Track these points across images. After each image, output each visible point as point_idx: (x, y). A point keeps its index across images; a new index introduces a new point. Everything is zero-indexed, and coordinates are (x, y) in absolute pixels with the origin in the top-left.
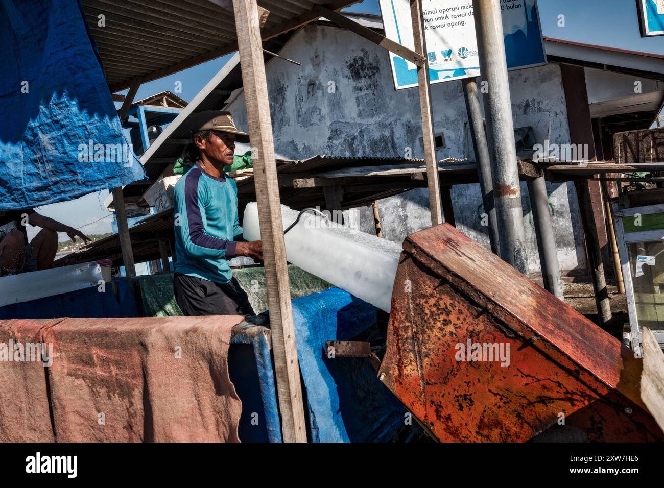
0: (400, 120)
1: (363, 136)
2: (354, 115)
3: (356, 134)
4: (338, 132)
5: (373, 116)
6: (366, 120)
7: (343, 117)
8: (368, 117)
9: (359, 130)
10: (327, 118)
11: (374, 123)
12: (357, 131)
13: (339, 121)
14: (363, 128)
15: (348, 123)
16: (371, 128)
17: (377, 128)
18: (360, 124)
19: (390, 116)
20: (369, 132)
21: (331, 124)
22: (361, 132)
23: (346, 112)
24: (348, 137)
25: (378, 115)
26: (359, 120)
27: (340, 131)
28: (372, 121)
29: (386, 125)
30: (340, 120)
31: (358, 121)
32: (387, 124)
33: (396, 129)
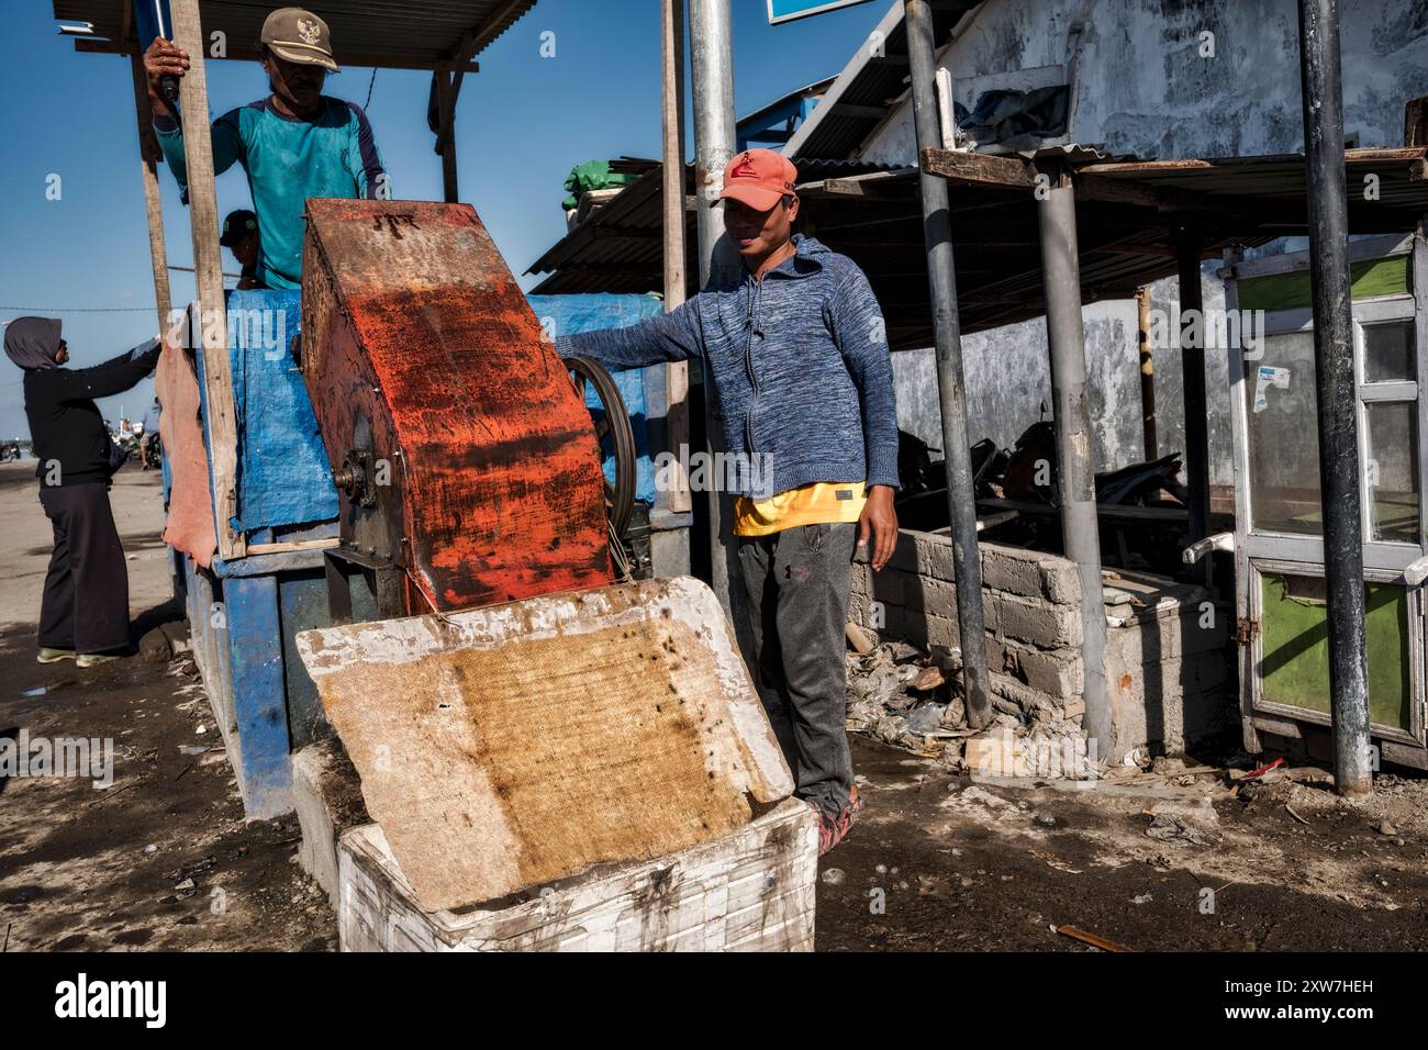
0: (1258, 105)
1: (1172, 147)
2: (1158, 98)
3: (1158, 142)
4: (1121, 140)
5: (1198, 97)
6: (1182, 108)
7: (1133, 103)
8: (1187, 100)
9: (1164, 133)
10: (1101, 107)
11: (1198, 115)
12: (1160, 135)
13: (1125, 114)
14: (1173, 128)
15: (1143, 116)
16: (1191, 126)
17: (1203, 126)
18: (1169, 117)
19: (1237, 97)
20: (1185, 138)
21: (1107, 121)
22: (1168, 137)
23: (1140, 91)
24: (1141, 149)
25: (1209, 95)
26: (1168, 109)
27: (1124, 135)
28: (1194, 110)
29: (1225, 120)
30: (1128, 111)
31: (1165, 111)
32: (1227, 116)
33: (1247, 129)
